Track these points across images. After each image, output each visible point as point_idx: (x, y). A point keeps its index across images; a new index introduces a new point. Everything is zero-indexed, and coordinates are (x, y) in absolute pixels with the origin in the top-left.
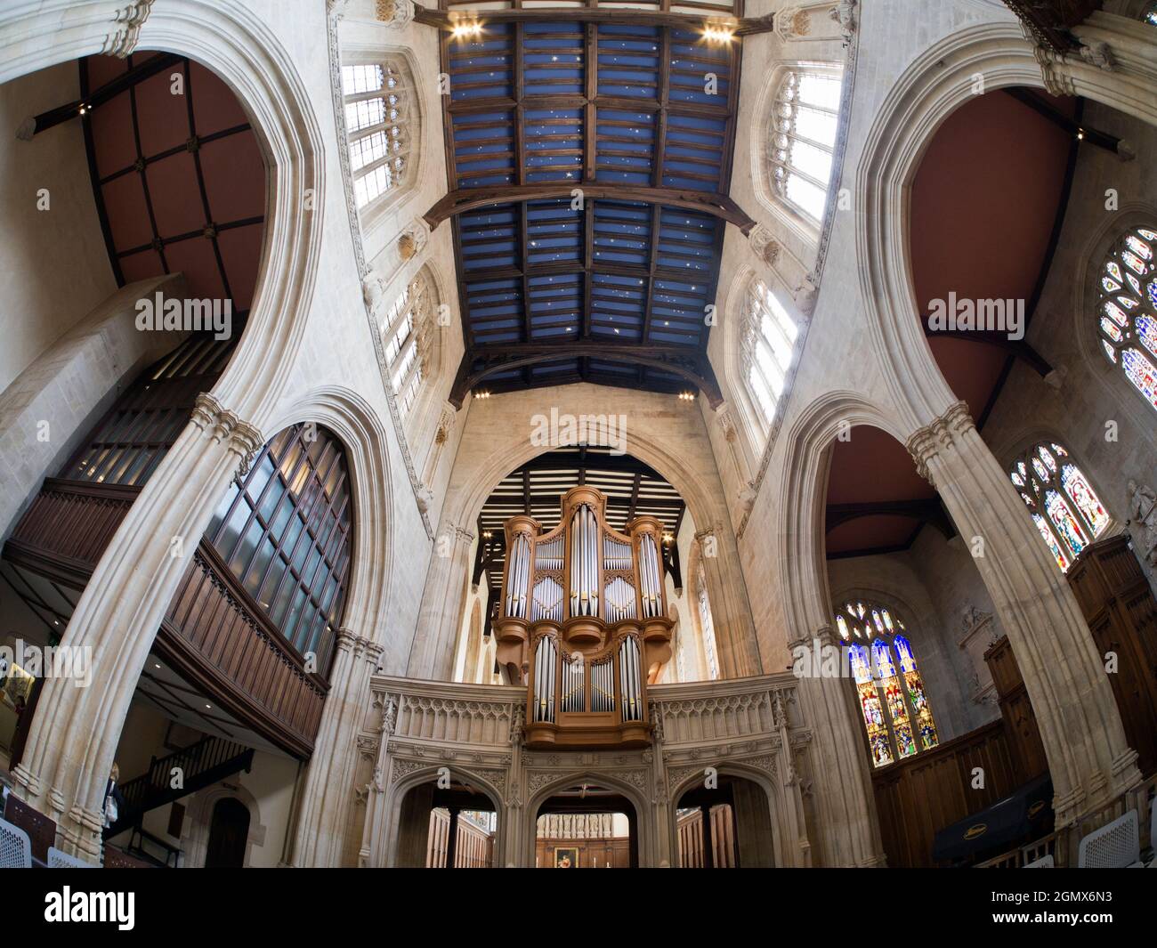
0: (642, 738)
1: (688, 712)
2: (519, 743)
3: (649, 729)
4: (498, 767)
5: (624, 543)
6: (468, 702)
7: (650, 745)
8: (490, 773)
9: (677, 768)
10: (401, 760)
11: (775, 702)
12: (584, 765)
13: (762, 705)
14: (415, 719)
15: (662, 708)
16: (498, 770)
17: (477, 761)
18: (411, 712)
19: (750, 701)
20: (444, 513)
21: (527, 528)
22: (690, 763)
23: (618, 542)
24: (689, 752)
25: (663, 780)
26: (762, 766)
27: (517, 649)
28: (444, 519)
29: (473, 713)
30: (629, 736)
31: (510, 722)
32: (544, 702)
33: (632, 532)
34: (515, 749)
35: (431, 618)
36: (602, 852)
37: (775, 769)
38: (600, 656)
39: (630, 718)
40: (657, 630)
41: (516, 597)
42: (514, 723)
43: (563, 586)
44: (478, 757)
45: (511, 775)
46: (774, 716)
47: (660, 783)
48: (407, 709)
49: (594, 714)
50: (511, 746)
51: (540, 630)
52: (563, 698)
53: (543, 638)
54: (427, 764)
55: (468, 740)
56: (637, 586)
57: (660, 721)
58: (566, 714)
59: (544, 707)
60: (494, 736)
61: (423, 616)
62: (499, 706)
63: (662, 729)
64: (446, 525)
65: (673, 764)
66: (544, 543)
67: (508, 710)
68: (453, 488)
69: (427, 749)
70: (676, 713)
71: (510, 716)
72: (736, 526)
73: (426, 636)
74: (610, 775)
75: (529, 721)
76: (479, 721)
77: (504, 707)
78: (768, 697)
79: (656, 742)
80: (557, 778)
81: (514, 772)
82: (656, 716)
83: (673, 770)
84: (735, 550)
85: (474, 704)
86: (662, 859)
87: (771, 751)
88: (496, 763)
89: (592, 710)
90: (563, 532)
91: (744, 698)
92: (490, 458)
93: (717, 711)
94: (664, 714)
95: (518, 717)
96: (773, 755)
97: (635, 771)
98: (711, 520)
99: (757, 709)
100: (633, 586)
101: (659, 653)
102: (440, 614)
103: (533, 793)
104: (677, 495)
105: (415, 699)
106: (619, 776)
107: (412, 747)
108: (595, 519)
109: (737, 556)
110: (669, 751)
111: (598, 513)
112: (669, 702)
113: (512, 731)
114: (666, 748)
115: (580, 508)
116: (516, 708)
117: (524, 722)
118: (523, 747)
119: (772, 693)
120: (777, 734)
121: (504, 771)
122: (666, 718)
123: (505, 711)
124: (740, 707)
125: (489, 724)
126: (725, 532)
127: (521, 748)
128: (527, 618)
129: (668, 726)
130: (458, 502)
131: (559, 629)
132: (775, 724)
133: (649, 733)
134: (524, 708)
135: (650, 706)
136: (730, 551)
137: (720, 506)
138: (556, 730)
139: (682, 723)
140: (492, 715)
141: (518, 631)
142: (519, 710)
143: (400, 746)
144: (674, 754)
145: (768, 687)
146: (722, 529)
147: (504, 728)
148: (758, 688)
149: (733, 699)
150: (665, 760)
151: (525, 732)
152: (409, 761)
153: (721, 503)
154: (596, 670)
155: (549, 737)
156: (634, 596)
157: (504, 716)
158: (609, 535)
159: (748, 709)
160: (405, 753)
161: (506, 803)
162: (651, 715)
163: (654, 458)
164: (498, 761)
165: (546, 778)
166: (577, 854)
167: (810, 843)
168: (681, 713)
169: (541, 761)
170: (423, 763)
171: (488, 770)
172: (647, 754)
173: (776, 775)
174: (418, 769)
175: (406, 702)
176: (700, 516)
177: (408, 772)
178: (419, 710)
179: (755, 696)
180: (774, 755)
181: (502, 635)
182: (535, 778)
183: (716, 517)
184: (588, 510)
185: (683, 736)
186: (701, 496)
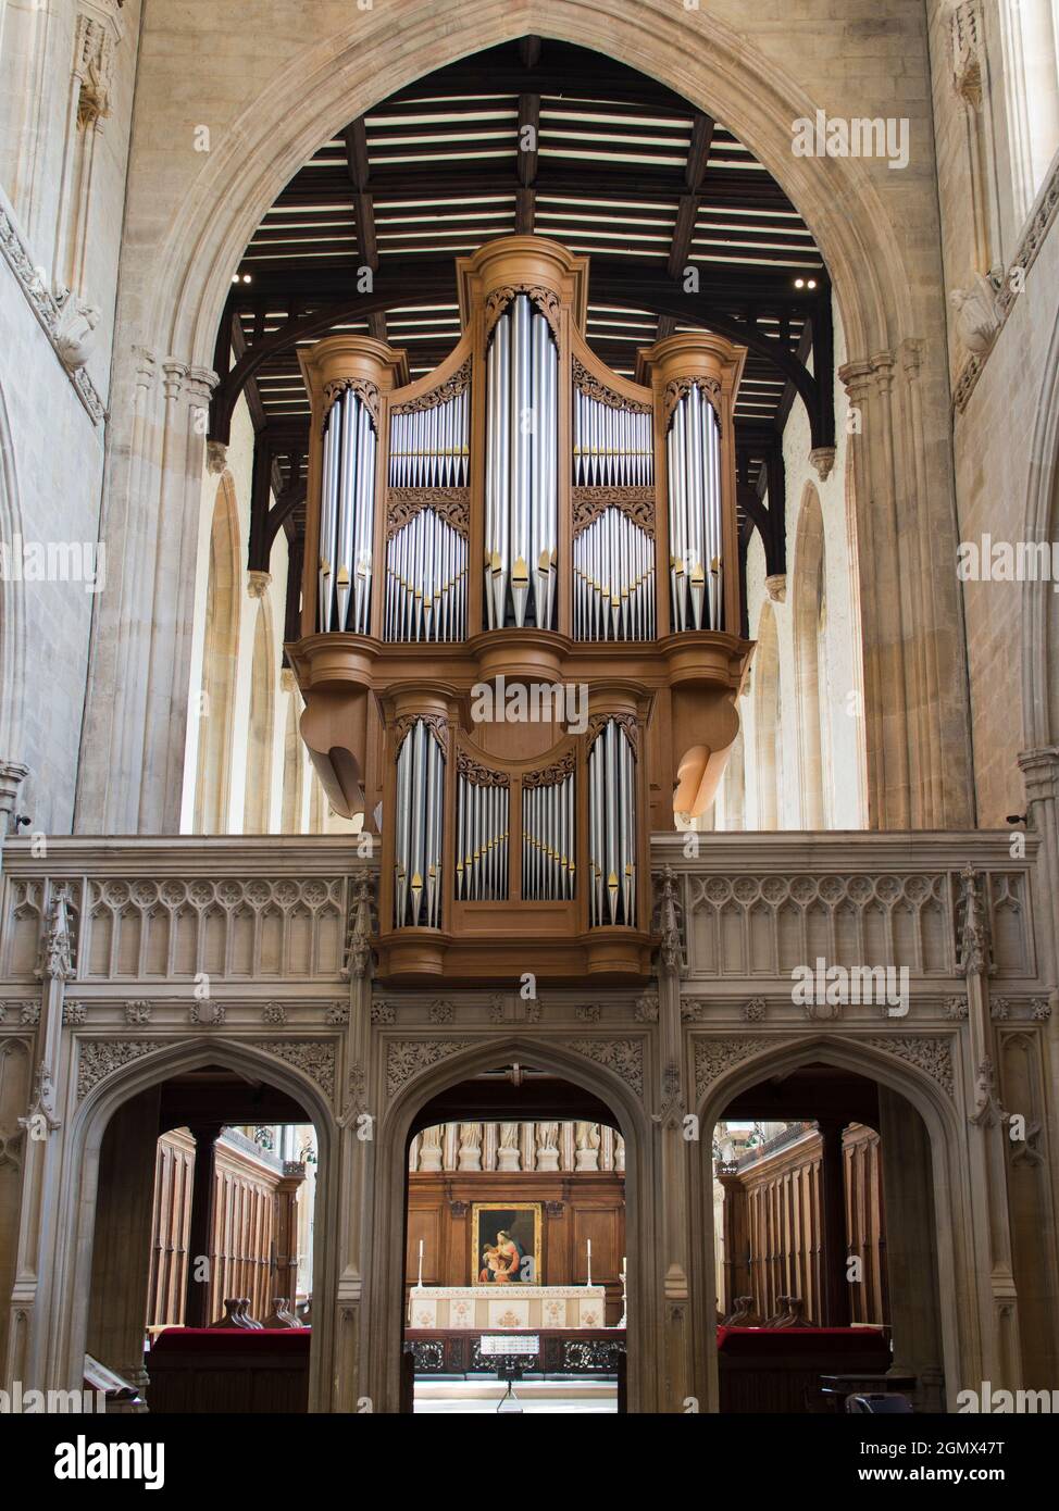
0: (632, 967)
1: (747, 904)
2: (364, 975)
3: (653, 950)
4: (321, 1032)
5: (634, 407)
6: (245, 880)
7: (654, 979)
8: (304, 1048)
9: (713, 1039)
10: (95, 1041)
11: (963, 905)
12: (510, 1022)
13: (930, 906)
14: (122, 931)
15: (687, 886)
16: (320, 1041)
17: (273, 1023)
18: (110, 917)
19: (901, 892)
20: (124, 324)
21: (364, 369)
22: (744, 1029)
23: (613, 400)
24: (743, 1003)
25: (680, 1069)
26: (917, 1060)
27: (352, 710)
28: (124, 345)
29: (257, 906)
30: (605, 962)
31: (343, 922)
32: (417, 881)
33: (655, 376)
34: (356, 991)
35: (126, 639)
37: (948, 1073)
38: (545, 764)
39: (607, 921)
40: (698, 665)
41: (345, 576)
42: (351, 925)
43: (465, 535)
44: (276, 1011)
45: (349, 1053)
46: (958, 940)
47: (671, 1073)
48: (102, 911)
49: (529, 904)
50: (346, 981)
51: (405, 706)
52: (460, 867)
53: (414, 727)
54: (159, 1041)
55: (250, 972)
56: (659, 534)
57: (680, 922)
58: (468, 905)
59: (417, 892)
60: (308, 956)
61: (102, 637)
62: (316, 883)
63: (683, 940)
64: (136, 362)
65: (702, 1029)
66: (412, 408)
67: (337, 892)
68: (140, 237)
69: (155, 1005)
70: (718, 904)
71: (343, 908)
72: (960, 360)
73: (118, 690)
74: (564, 1047)
75: (385, 930)
76: (272, 923)
77: (329, 887)
78: (947, 888)
79: (666, 977)
80: (449, 1052)
81: (355, 1043)
82: (670, 910)
83: (704, 1044)
84: (945, 435)
85: (259, 885)
86: (671, 1262)
87: (943, 1028)
88: (314, 1024)
89: (524, 896)
90: (465, 374)
91: (886, 882)
92: (237, 126)
93: (816, 906)
94: (690, 904)
95: (361, 910)
96: (946, 1038)
97: (620, 1040)
98: (890, 333)
99: (916, 915)
100: (650, 533)
101: (704, 721)
102: (147, 622)
103: (398, 1089)
104: (809, 241)
105: (118, 885)
106: (586, 1047)
107: (120, 1006)
108: (551, 334)
109: (947, 455)
110: (696, 998)
111: (559, 315)
112: (703, 877)
113: (348, 943)
114: (689, 989)
115: (511, 302)
116: (355, 889)
117: (375, 925)
118: (374, 981)
119: (958, 882)
120: (957, 987)
121: (333, 1040)
122: (695, 914)
123: (330, 897)
124: (874, 904)
125: (296, 930)
126: (925, 376)
127: (369, 985)
128: (374, 634)
129: (700, 936)
130: (158, 284)
131: (448, 700)
132: (959, 962)
133: (648, 956)
134: (373, 889)
135: (659, 883)
136: (930, 439)
137: (922, 292)
138: (444, 946)
139: (735, 929)
140: (301, 907)
141: (353, 667)
142: (364, 894)
143: (93, 1006)
144: (707, 1004)
145: (953, 862)
146: (917, 367)
147: (329, 936)
148: (923, 862)
149: (858, 881)
150: (685, 1018)
151: (377, 952)
152: (115, 1041)
153: (926, 281)
154: (536, 797)
155: (429, 964)
156: (651, 564)
157: (330, 907)
158: (592, 381)
159: (895, 912)
160: (105, 1023)
161: (339, 1119)
162: (658, 907)
163: (742, 103)
164: (319, 1017)
165: (425, 1052)
168: (731, 903)
169: (414, 1014)
170: (149, 1041)
171: (296, 1041)
172: (646, 1000)
173: (950, 1090)
174: (140, 1055)
175: (97, 894)
176: (863, 312)
177: (114, 1068)
178: (132, 911)
179: (914, 881)
180: (950, 1036)
181: (314, 680)
182: (402, 1054)
183: (906, 329)
184: (534, 310)
185: (734, 961)
186: (871, 247)
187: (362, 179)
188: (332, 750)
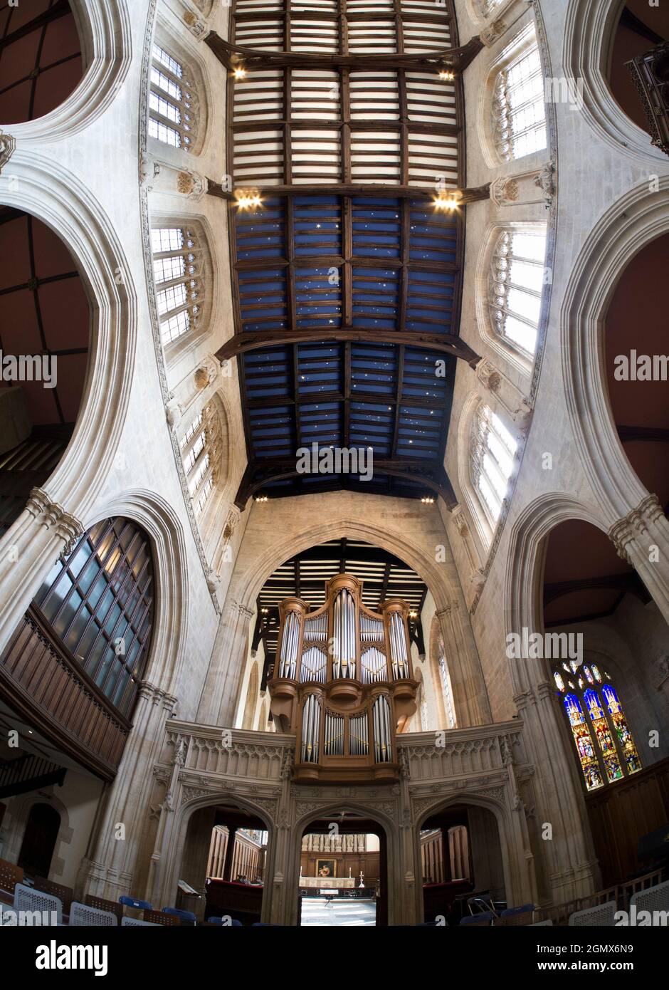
0: (392, 776)
1: (430, 755)
2: (288, 779)
3: (398, 769)
4: (271, 796)
5: (377, 620)
6: (246, 745)
7: (398, 782)
8: (264, 801)
9: (420, 799)
10: (189, 788)
11: (503, 745)
12: (343, 797)
13: (492, 748)
14: (202, 756)
15: (409, 752)
16: (270, 799)
17: (253, 791)
18: (198, 750)
19: (482, 745)
20: (230, 593)
21: (297, 607)
22: (432, 795)
23: (372, 619)
24: (432, 787)
25: (409, 808)
26: (493, 796)
27: (289, 703)
28: (229, 598)
29: (250, 754)
30: (381, 775)
31: (281, 762)
32: (310, 747)
33: (384, 612)
34: (285, 784)
35: (217, 676)
36: (357, 863)
37: (503, 798)
38: (357, 711)
39: (382, 760)
40: (404, 690)
41: (288, 662)
42: (284, 762)
43: (326, 655)
44: (254, 788)
45: (281, 803)
46: (503, 756)
47: (406, 811)
48: (196, 748)
49: (351, 756)
50: (281, 781)
51: (307, 690)
52: (326, 744)
53: (310, 697)
54: (211, 792)
55: (246, 775)
56: (387, 654)
57: (407, 762)
58: (329, 756)
59: (310, 751)
60: (268, 771)
61: (210, 674)
62: (272, 748)
63: (408, 768)
64: (232, 603)
65: (417, 796)
66: (311, 620)
67: (280, 752)
68: (238, 573)
69: (211, 780)
70: (420, 756)
71: (281, 757)
72: (469, 605)
73: (213, 690)
74: (364, 805)
75: (297, 762)
76: (255, 760)
77: (277, 750)
78: (497, 741)
79: (403, 780)
80: (319, 807)
81: (284, 801)
82: (403, 758)
83: (417, 801)
84: (468, 624)
85: (252, 747)
86: (407, 870)
87: (500, 784)
88: (268, 793)
89: (350, 754)
90: (327, 611)
91: (477, 743)
92: (267, 550)
93: (454, 753)
94: (410, 757)
95: (288, 758)
96: (502, 787)
97: (385, 802)
98: (448, 600)
99: (488, 752)
100: (384, 654)
101: (406, 707)
102: (225, 673)
103: (299, 818)
104: (420, 580)
105: (202, 740)
106: (372, 805)
107: (199, 778)
108: (353, 600)
109: (470, 629)
110: (414, 786)
111: (355, 596)
112: (414, 747)
113: (283, 768)
114: (411, 784)
115: (341, 591)
116: (286, 751)
117: (293, 763)
118: (292, 781)
119: (500, 738)
120: (505, 770)
121: (276, 800)
122: (412, 760)
123: (277, 753)
124: (473, 750)
125: (264, 763)
126: (460, 609)
127: (290, 783)
128: (296, 679)
129: (413, 767)
130: (241, 584)
131: (323, 689)
132: (503, 762)
133: (397, 772)
134: (293, 751)
135: (399, 750)
136: (465, 625)
137: (455, 589)
138: (320, 769)
139: (425, 764)
140: (266, 756)
141: (289, 689)
142: (289, 752)
143: (189, 776)
144: (418, 788)
145: (498, 733)
146: (458, 607)
147: (276, 767)
148: (488, 734)
149: (467, 743)
150: (410, 793)
151: (294, 770)
152: (196, 788)
153: (457, 586)
154: (354, 722)
155: (313, 775)
156: (385, 663)
157: (277, 757)
158: (365, 613)
159: (481, 751)
160: (192, 782)
161: (277, 825)
162: (399, 758)
163: (402, 551)
164: (271, 792)
165: (310, 806)
166: (335, 864)
167: (533, 854)
168: (424, 755)
169: (307, 793)
170: (208, 791)
171: (262, 799)
172: (395, 788)
173: (504, 803)
174: (203, 795)
175: (195, 742)
176: (440, 597)
177: (194, 797)
178: (206, 749)
179: (486, 741)
180: (502, 786)
181: (276, 692)
182: (302, 806)
183: (453, 598)
184: (348, 593)
185: (426, 774)
186: (440, 581)
187: (298, 583)
188: (281, 715)
